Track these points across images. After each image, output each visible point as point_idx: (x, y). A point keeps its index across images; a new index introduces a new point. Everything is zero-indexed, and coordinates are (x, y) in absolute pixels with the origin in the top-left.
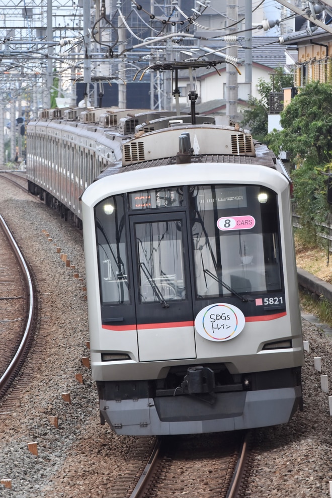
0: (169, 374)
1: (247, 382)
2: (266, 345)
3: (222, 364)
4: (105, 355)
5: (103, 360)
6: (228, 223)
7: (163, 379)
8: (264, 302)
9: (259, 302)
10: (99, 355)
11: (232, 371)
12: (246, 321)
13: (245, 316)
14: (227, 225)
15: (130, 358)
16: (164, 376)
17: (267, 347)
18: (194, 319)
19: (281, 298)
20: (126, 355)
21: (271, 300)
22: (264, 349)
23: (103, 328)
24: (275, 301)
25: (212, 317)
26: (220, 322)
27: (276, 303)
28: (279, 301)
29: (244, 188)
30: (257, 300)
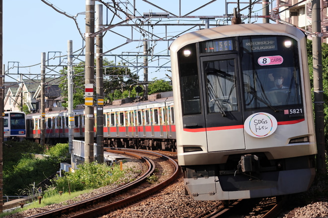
0: (228, 160)
1: (279, 165)
2: (292, 140)
3: (263, 153)
4: (186, 149)
5: (184, 152)
6: (265, 60)
7: (224, 164)
8: (289, 112)
9: (286, 112)
10: (182, 148)
11: (269, 158)
12: (278, 125)
13: (277, 121)
14: (265, 62)
15: (202, 150)
16: (225, 161)
17: (292, 142)
18: (243, 124)
19: (301, 109)
20: (198, 148)
21: (294, 111)
22: (289, 143)
23: (184, 130)
24: (297, 111)
25: (256, 121)
26: (261, 125)
27: (297, 112)
28: (300, 111)
29: (275, 38)
30: (285, 111)
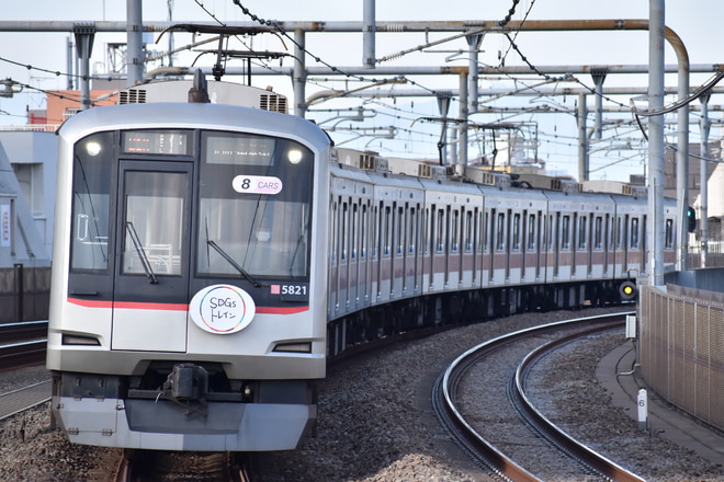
0: (149, 371)
1: (247, 391)
2: (279, 346)
3: (219, 364)
4: (67, 337)
5: (63, 343)
6: (246, 184)
7: (139, 376)
8: (281, 290)
9: (275, 289)
10: (60, 336)
11: (230, 376)
12: (257, 312)
13: (256, 305)
14: (246, 186)
15: (99, 344)
16: (142, 372)
17: (279, 348)
18: (188, 303)
19: (304, 288)
20: (93, 339)
21: (292, 288)
22: (274, 350)
23: (68, 301)
24: (296, 290)
25: (213, 301)
26: (223, 309)
27: (297, 293)
28: (302, 291)
29: (273, 141)
30: (273, 286)
